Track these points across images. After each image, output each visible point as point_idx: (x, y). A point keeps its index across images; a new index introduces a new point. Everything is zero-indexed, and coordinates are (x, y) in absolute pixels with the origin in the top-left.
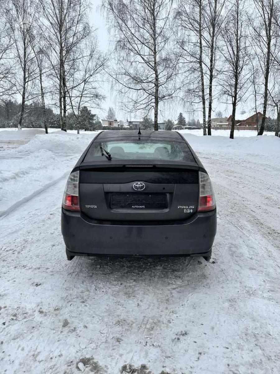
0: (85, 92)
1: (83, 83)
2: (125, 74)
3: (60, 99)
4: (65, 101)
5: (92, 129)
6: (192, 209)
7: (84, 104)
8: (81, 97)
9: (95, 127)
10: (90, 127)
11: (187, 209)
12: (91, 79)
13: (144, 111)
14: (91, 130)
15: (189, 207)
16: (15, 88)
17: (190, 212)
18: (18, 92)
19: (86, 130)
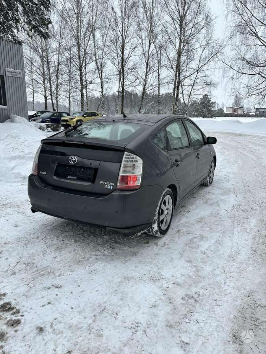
0: (198, 81)
1: (197, 72)
2: (241, 60)
3: (174, 89)
4: (178, 90)
5: (210, 116)
6: (112, 186)
7: (196, 92)
8: (193, 85)
9: (213, 114)
10: (208, 114)
11: (108, 185)
12: (205, 67)
13: (258, 97)
14: (208, 117)
15: (109, 184)
16: (138, 81)
17: (111, 188)
18: (140, 84)
19: (203, 118)
